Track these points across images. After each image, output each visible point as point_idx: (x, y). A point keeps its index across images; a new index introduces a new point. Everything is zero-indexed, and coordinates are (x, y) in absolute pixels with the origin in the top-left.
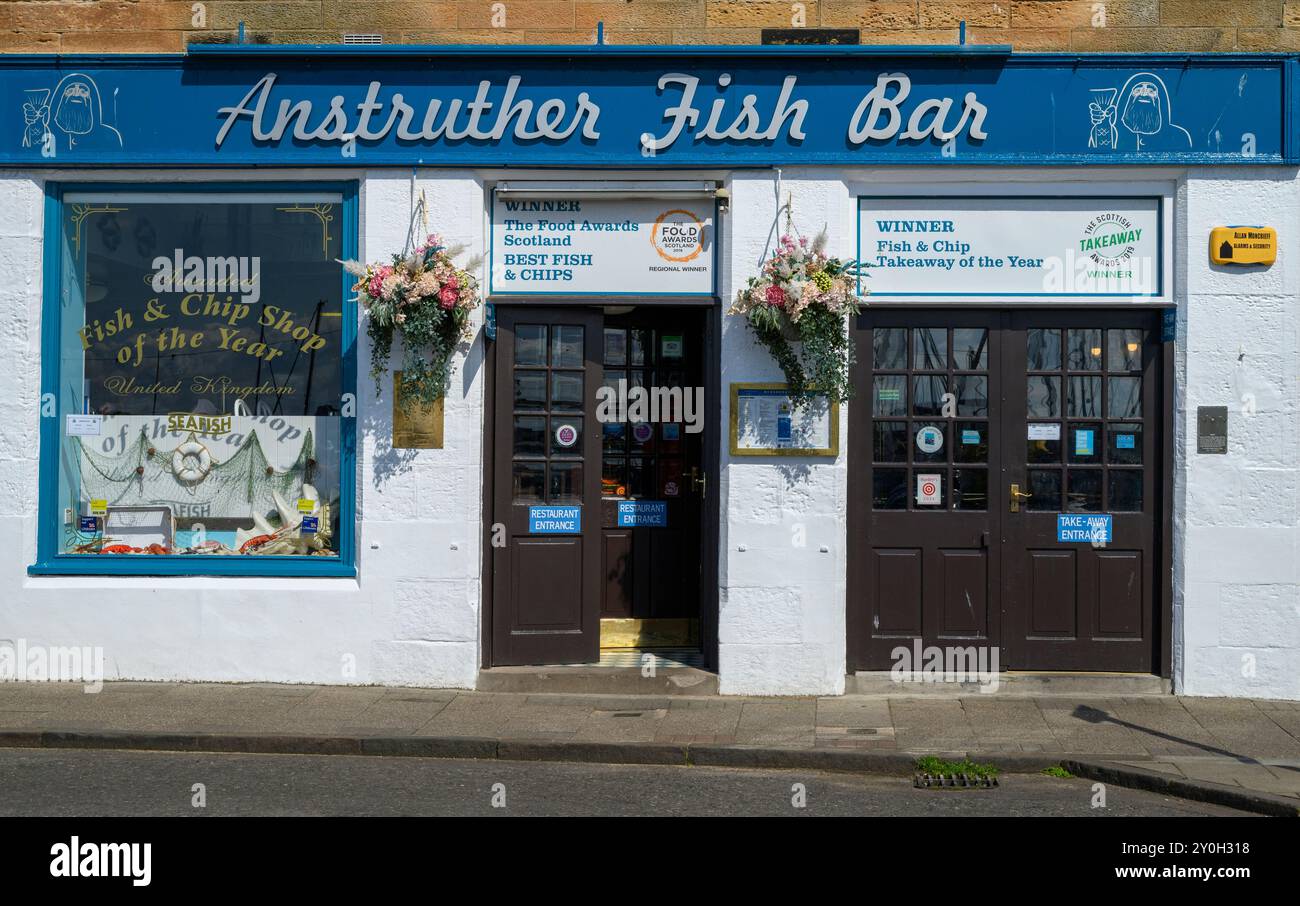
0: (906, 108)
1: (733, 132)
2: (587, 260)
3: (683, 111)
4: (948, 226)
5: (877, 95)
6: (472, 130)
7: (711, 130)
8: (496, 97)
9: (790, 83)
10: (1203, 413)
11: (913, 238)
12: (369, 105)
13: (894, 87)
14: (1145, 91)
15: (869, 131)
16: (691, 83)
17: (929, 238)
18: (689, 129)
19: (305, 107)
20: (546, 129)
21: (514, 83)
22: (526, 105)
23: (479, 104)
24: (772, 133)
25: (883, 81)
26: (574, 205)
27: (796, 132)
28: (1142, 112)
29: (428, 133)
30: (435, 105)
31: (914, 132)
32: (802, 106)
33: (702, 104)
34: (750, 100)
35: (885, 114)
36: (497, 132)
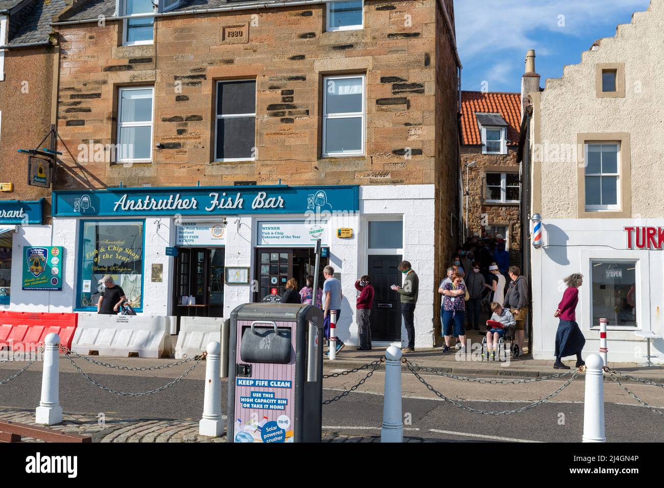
0: (265, 200)
1: (226, 206)
2: (197, 237)
3: (215, 202)
4: (278, 228)
5: (258, 198)
6: (169, 207)
7: (221, 206)
8: (173, 198)
9: (239, 194)
11: (270, 231)
12: (146, 201)
13: (262, 195)
14: (321, 195)
15: (257, 206)
16: (217, 195)
17: (274, 231)
18: (216, 206)
19: (133, 202)
20: (185, 206)
21: (178, 195)
22: (180, 201)
23: (170, 201)
24: (235, 207)
25: (260, 194)
26: (195, 224)
27: (240, 206)
28: (320, 200)
29: (159, 208)
30: (161, 201)
31: (266, 206)
32: (241, 200)
33: (219, 199)
34: (230, 199)
35: (260, 201)
36: (174, 207)
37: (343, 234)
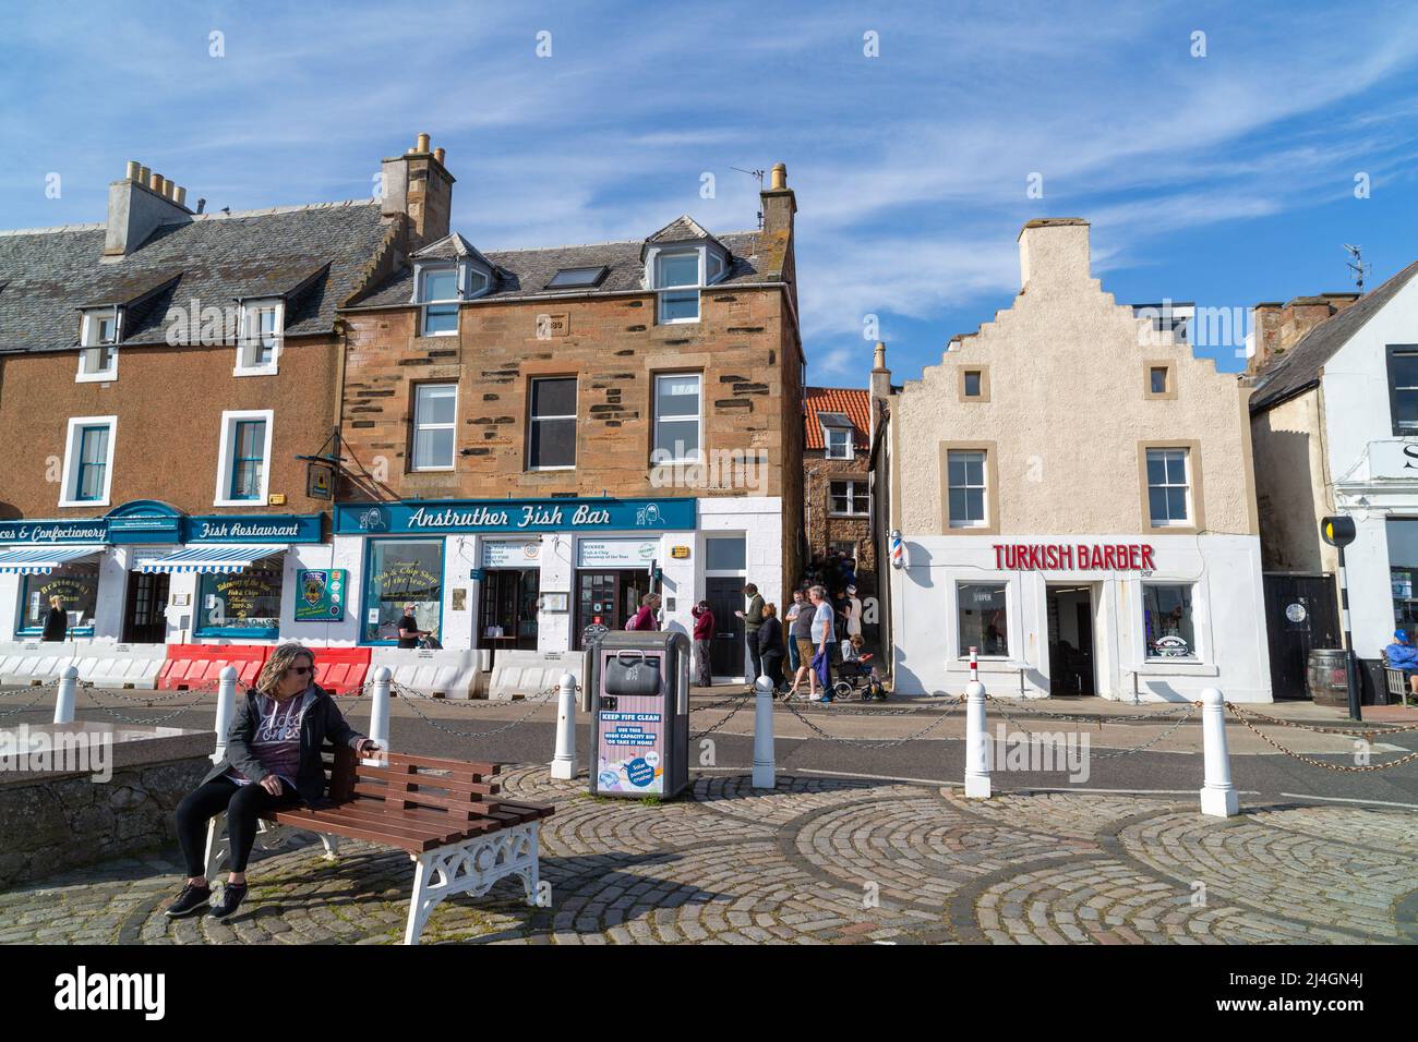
0: (587, 515)
1: (542, 522)
2: (507, 557)
3: (529, 517)
4: (603, 547)
5: (580, 512)
6: (474, 522)
7: (536, 522)
8: (480, 513)
9: (557, 508)
10: (668, 599)
11: (594, 550)
12: (448, 516)
13: (584, 509)
14: (652, 509)
15: (578, 521)
16: (531, 508)
17: (598, 550)
18: (530, 522)
19: (431, 517)
20: (493, 522)
21: (485, 509)
22: (488, 515)
23: (476, 515)
24: (552, 522)
25: (581, 507)
26: (504, 542)
27: (558, 522)
28: (652, 514)
29: (463, 523)
30: (465, 516)
31: (589, 521)
32: (560, 514)
33: (534, 514)
34: (546, 513)
35: (582, 516)
36: (480, 523)
37: (679, 553)
